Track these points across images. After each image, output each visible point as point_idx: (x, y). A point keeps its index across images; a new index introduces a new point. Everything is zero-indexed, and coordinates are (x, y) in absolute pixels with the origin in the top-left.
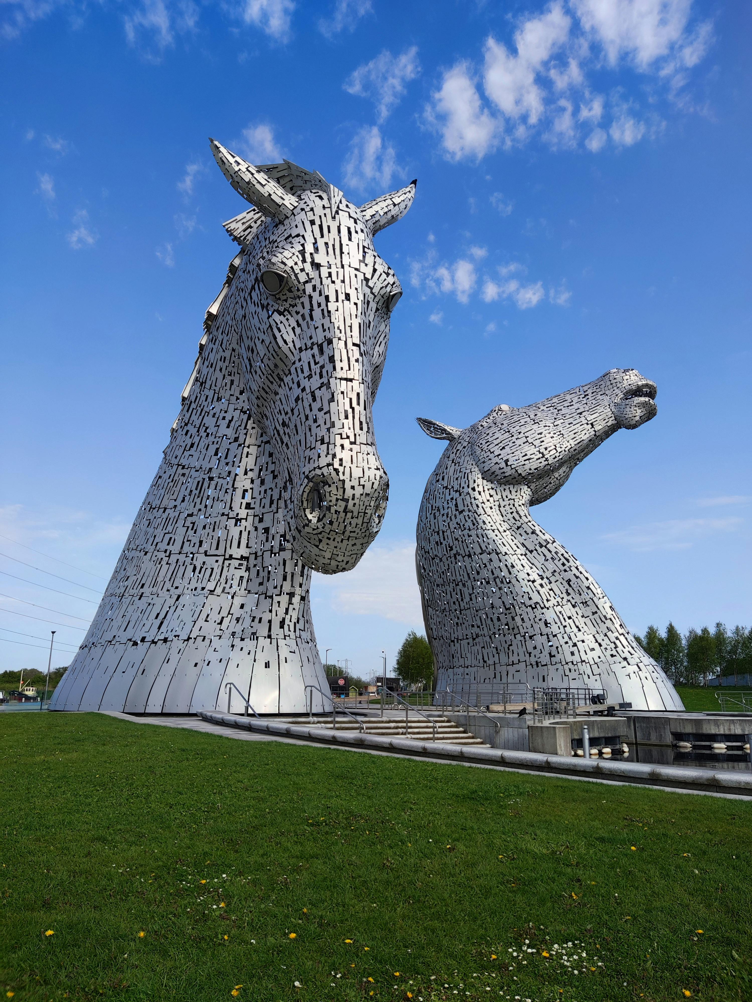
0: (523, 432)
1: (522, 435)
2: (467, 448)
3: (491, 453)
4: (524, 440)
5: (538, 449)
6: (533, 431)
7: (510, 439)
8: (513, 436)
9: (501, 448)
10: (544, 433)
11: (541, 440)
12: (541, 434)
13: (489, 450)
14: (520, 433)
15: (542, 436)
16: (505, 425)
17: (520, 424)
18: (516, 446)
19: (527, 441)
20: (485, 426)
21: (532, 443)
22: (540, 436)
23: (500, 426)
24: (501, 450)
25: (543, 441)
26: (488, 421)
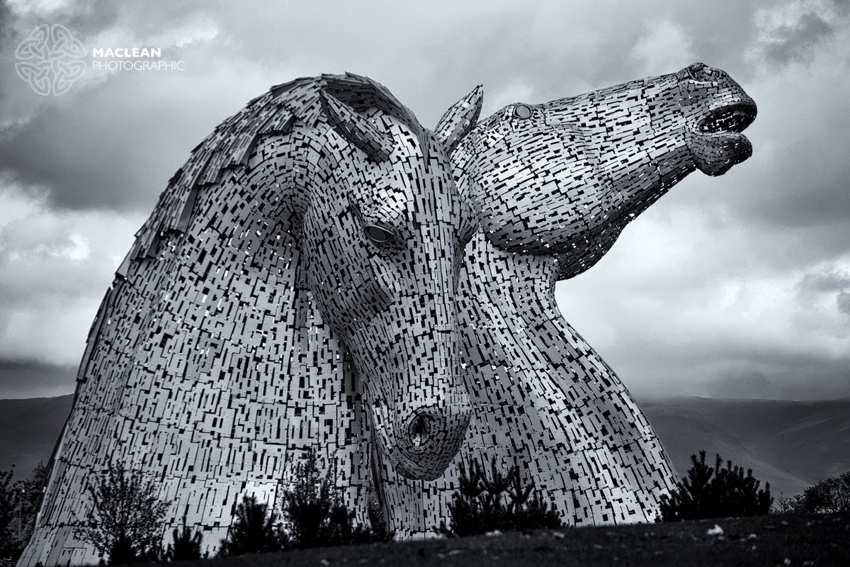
0: (552, 171)
1: (550, 177)
2: (460, 180)
3: (502, 202)
4: (553, 187)
5: (573, 205)
6: (567, 173)
7: (532, 181)
8: (536, 177)
9: (518, 196)
10: (585, 176)
11: (579, 189)
12: (579, 178)
13: (499, 197)
14: (547, 172)
15: (582, 182)
16: (525, 153)
17: (548, 155)
18: (541, 197)
19: (558, 191)
20: (490, 145)
21: (565, 194)
22: (577, 183)
23: (516, 152)
24: (519, 199)
25: (582, 192)
26: (496, 135)
